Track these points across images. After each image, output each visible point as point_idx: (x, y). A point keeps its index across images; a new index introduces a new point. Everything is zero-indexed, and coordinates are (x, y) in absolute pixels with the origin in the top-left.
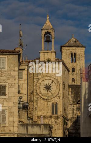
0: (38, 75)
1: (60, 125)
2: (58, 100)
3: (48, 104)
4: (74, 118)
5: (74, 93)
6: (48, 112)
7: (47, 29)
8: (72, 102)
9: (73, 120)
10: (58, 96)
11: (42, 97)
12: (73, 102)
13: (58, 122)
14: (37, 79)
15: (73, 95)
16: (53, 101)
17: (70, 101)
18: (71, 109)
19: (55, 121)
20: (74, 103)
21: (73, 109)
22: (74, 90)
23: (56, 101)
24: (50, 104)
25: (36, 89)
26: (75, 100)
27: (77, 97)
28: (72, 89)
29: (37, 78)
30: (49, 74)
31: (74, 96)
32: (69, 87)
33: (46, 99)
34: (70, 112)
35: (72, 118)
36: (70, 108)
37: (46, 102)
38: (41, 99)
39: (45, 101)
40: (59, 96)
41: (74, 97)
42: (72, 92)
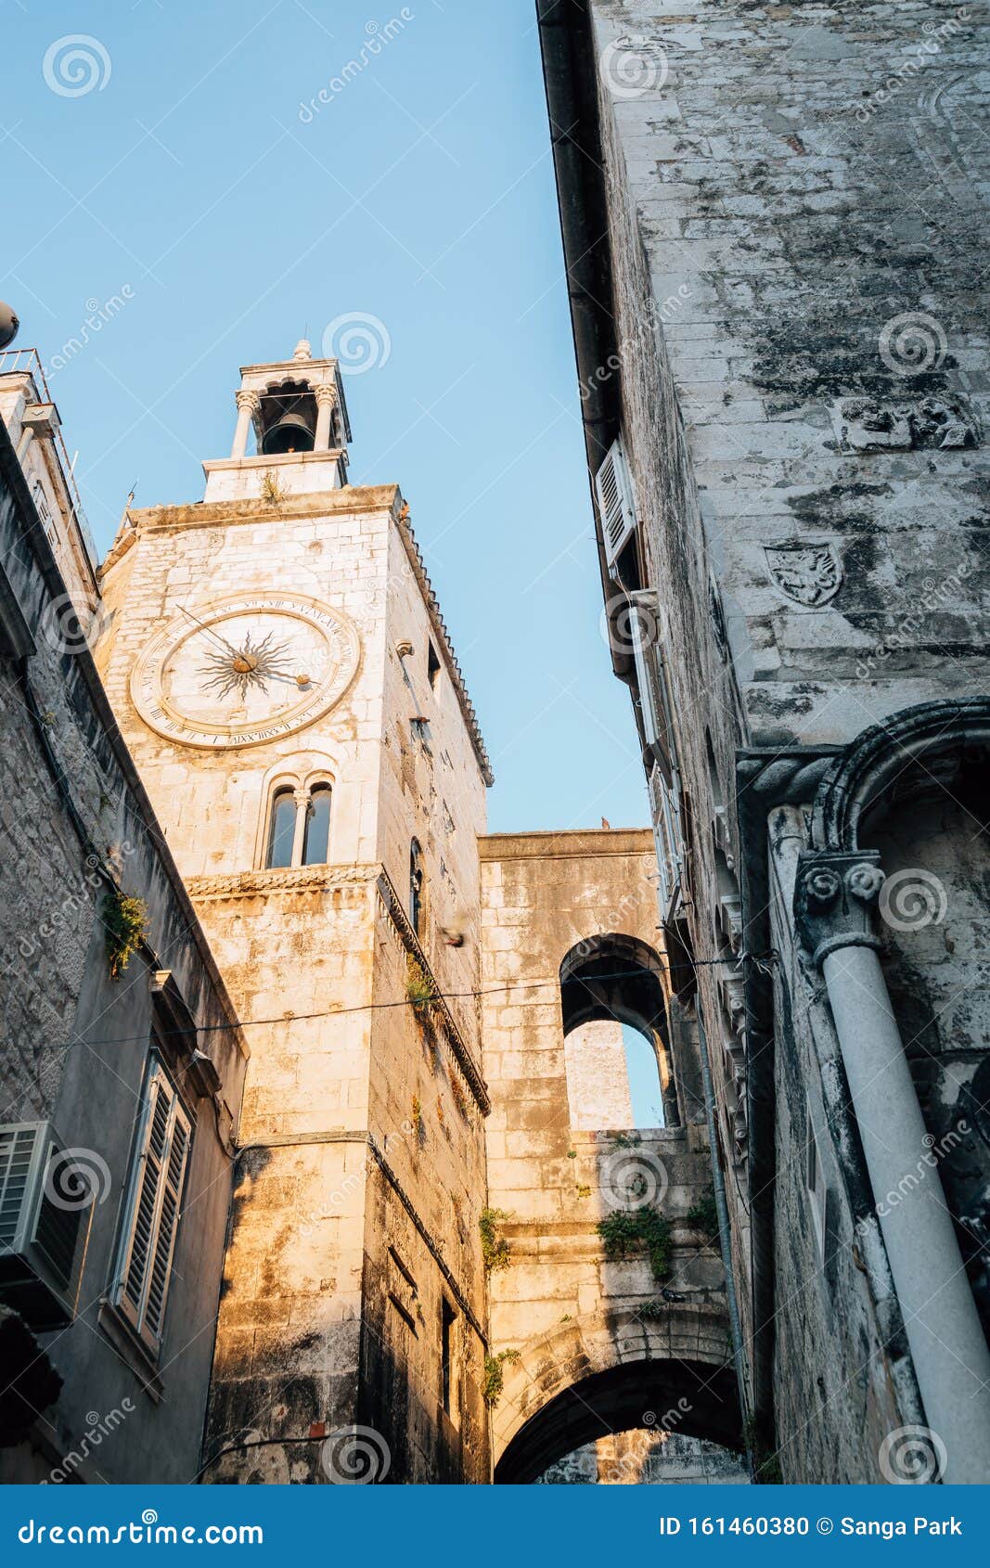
0: (164, 597)
1: (353, 966)
2: (340, 752)
3: (231, 786)
4: (536, 1083)
5: (533, 899)
6: (219, 856)
7: (279, 367)
8: (515, 962)
9: (526, 1106)
10: (345, 716)
11: (184, 737)
12: (529, 960)
13: (325, 935)
14: (152, 620)
15: (518, 911)
16: (290, 764)
17: (494, 953)
18: (514, 1017)
19: (296, 926)
20: (532, 971)
21: (530, 1014)
22: (531, 873)
23: (320, 763)
24: (253, 788)
25: (128, 690)
26: (546, 942)
27: (554, 921)
28: (509, 871)
29: (156, 612)
30: (264, 584)
31: (534, 915)
32: (486, 859)
33: (219, 751)
34: (505, 1035)
35: (519, 1085)
36: (501, 1009)
37: (206, 777)
38: (168, 752)
39: (211, 760)
40: (351, 722)
41: (534, 920)
42: (509, 890)
